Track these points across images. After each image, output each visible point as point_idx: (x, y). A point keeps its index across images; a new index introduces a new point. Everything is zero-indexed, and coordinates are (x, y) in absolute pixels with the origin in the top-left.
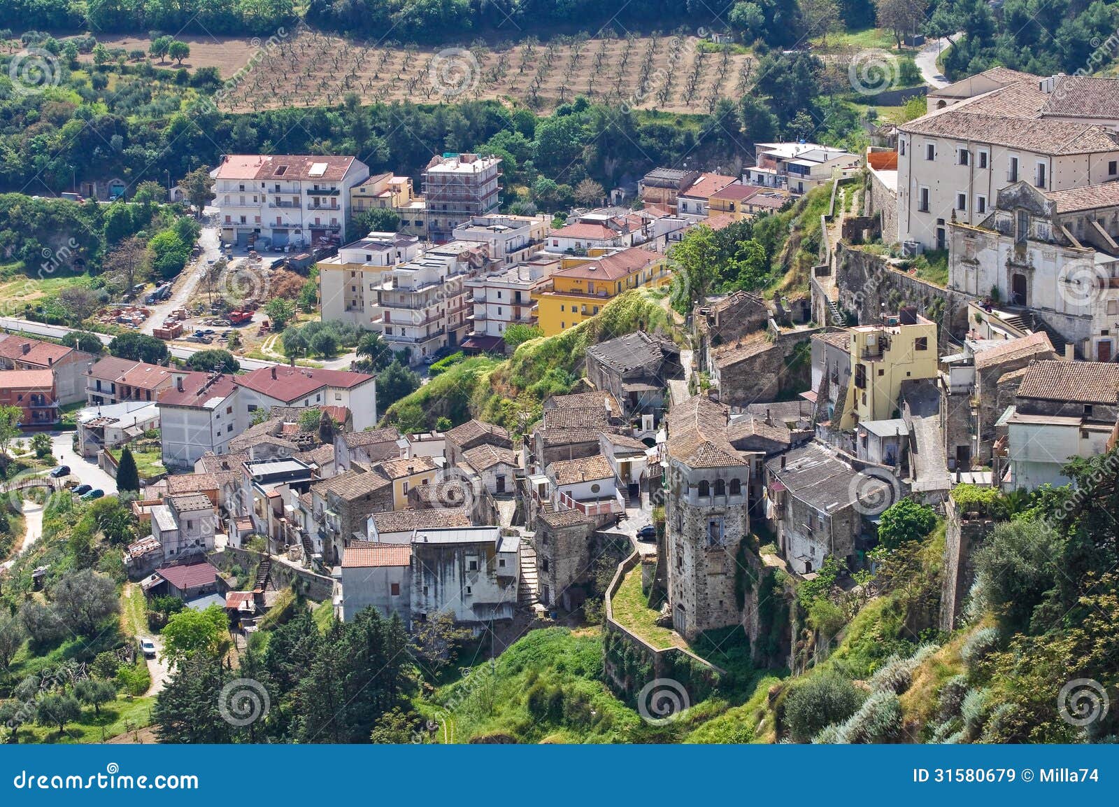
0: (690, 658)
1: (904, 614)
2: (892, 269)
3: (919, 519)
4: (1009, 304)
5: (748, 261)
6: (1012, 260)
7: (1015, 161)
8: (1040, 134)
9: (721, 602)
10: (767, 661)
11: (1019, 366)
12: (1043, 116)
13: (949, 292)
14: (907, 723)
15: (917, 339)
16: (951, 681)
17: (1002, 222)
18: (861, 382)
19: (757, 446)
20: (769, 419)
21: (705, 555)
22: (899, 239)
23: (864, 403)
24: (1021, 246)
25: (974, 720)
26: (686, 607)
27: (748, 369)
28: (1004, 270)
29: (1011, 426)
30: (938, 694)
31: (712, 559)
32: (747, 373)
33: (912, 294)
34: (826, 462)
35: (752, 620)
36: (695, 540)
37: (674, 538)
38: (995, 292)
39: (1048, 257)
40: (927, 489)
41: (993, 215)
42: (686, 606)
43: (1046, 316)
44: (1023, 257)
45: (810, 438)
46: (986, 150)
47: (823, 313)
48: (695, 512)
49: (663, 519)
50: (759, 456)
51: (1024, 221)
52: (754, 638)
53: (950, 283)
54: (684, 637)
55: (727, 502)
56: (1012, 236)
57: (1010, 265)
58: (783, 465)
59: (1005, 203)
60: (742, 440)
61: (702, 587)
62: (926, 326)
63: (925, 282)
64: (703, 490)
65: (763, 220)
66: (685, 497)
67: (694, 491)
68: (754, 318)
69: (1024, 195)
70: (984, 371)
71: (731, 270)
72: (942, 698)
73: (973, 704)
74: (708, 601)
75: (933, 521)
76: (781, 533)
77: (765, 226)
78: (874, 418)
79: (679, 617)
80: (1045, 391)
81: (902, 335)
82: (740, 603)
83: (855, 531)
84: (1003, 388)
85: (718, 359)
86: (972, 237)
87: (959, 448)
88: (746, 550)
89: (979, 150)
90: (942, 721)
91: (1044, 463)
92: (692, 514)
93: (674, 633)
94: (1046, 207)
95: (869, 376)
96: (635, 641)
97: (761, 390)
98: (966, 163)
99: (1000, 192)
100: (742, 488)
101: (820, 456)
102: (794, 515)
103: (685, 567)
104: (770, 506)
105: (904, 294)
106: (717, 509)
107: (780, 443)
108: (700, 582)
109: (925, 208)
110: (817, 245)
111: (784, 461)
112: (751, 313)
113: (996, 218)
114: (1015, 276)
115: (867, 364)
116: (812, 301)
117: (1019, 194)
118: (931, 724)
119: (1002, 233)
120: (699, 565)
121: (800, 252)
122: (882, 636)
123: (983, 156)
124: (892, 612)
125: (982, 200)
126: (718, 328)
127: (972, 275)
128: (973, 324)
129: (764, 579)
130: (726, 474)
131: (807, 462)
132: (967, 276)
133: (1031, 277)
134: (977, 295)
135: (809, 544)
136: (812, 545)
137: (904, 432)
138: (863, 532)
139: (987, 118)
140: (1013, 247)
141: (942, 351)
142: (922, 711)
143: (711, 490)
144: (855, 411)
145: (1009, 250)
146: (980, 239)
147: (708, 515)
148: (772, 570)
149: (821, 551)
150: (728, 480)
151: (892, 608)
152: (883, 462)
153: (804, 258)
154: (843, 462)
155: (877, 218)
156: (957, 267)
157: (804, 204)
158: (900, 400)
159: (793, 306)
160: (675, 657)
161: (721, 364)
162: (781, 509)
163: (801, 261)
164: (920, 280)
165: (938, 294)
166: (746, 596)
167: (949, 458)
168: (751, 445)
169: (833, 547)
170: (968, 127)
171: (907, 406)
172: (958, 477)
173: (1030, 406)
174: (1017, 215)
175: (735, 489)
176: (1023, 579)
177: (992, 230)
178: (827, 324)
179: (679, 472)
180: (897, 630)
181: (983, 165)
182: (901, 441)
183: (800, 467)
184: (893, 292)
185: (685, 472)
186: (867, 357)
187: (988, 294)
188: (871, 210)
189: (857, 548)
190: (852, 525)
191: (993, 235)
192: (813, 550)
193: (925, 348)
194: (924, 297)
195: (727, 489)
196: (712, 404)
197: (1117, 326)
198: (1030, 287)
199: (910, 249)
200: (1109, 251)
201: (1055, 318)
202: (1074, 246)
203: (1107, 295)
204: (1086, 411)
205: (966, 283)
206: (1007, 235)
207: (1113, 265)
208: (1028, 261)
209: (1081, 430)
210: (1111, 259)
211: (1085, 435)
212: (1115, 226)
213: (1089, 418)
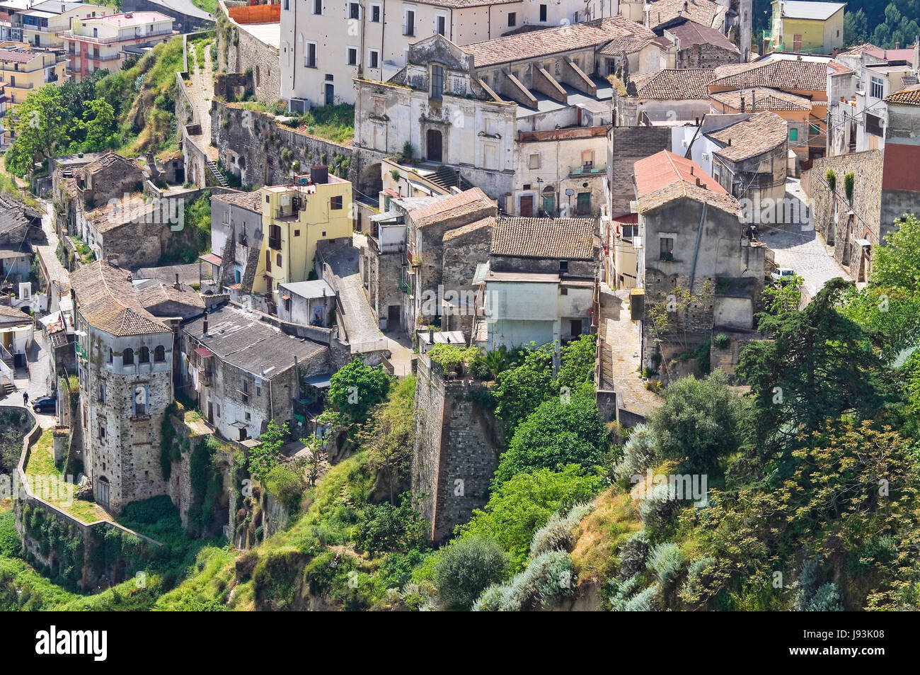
0: (120, 529)
1: (372, 478)
2: (282, 127)
3: (372, 381)
4: (423, 160)
5: (97, 120)
6: (427, 115)
7: (411, 14)
9: (147, 472)
10: (200, 530)
11: (461, 223)
13: (354, 149)
14: (584, 581)
15: (332, 199)
16: (629, 538)
17: (414, 77)
18: (275, 242)
19: (173, 311)
20: (178, 284)
21: (130, 424)
22: (282, 96)
23: (279, 264)
24: (436, 100)
25: (669, 575)
26: (110, 480)
27: (130, 232)
28: (417, 126)
29: (488, 284)
30: (617, 551)
31: (138, 429)
32: (129, 237)
33: (307, 151)
34: (250, 325)
35: (183, 490)
36: (120, 410)
37: (94, 409)
38: (408, 148)
39: (466, 112)
40: (367, 349)
41: (404, 70)
42: (110, 477)
43: (465, 172)
44: (438, 112)
45: (226, 302)
46: (379, 3)
47: (202, 173)
48: (120, 381)
49: (76, 389)
50: (175, 321)
51: (438, 75)
52: (185, 507)
54: (108, 510)
55: (151, 369)
56: (426, 91)
57: (424, 120)
58: (205, 330)
59: (418, 58)
60: (157, 305)
61: (127, 457)
62: (339, 186)
63: (322, 139)
64: (128, 360)
65: (106, 78)
66: (109, 366)
67: (118, 360)
68: (129, 179)
69: (439, 48)
70: (426, 230)
71: (78, 131)
72: (622, 555)
73: (664, 557)
74: (133, 472)
75: (386, 382)
76: (206, 401)
77: (109, 85)
78: (290, 280)
79: (101, 488)
80: (517, 248)
81: (317, 196)
82: (166, 474)
83: (294, 396)
84: (449, 246)
85: (97, 222)
86: (381, 93)
87: (391, 308)
88: (171, 419)
89: (370, 4)
90: (624, 578)
91: (519, 321)
92: (118, 383)
93: (97, 506)
94: (463, 62)
95: (284, 235)
96: (60, 516)
97: (144, 254)
98: (357, 17)
99: (412, 46)
100: (167, 355)
101: (242, 320)
102: (225, 381)
103: (108, 437)
104: (196, 373)
105: (298, 152)
106: (142, 377)
107: (195, 308)
108: (125, 452)
109: (312, 63)
110: (173, 103)
111: (206, 325)
112: (125, 175)
113: (408, 74)
114: (430, 132)
115: (283, 226)
116: (186, 160)
117: (434, 48)
118: (612, 581)
119: (414, 88)
120: (124, 434)
121: (154, 110)
122: (352, 500)
123: (376, 9)
124: (360, 476)
125: (375, 54)
126: (91, 192)
127: (381, 131)
128: (388, 181)
129: (196, 447)
130: (150, 342)
131: (229, 327)
132: (375, 132)
133: (447, 133)
134: (386, 153)
135: (244, 409)
136: (248, 411)
137: (330, 293)
138: (302, 396)
140: (427, 102)
142: (600, 568)
143: (136, 358)
144: (268, 274)
145: (423, 106)
146: (390, 95)
147: (132, 383)
148: (203, 438)
149: (258, 418)
150: (152, 347)
151: (358, 472)
152: (311, 324)
153: (160, 116)
154: (269, 326)
155: (249, 74)
156: (363, 125)
157: (151, 62)
158: (317, 260)
159: (165, 166)
160: (105, 531)
161: (102, 228)
162: (209, 374)
163: (157, 119)
165: (338, 152)
166: (174, 466)
167: (380, 319)
168: (166, 311)
169: (272, 412)
171: (328, 266)
172: (431, 337)
173: (503, 264)
174: (430, 70)
175: (160, 357)
176: (703, 434)
177: (403, 85)
178: (207, 184)
179: (100, 341)
180: (367, 494)
181: (376, 19)
182: (328, 302)
183: (223, 332)
184: (284, 150)
185: (110, 341)
186: (281, 217)
187: (401, 151)
188: (238, 66)
189: (296, 412)
190: (290, 390)
191: (405, 91)
192: (248, 416)
193: (340, 207)
194: (322, 155)
195: (152, 356)
196: (113, 270)
197: (539, 180)
198: (447, 142)
199: (298, 105)
200: (528, 104)
201: (473, 173)
202: (494, 100)
203: (530, 148)
204: (563, 267)
205: (375, 139)
206: (420, 90)
207: (533, 118)
208: (444, 117)
209: (560, 286)
210: (531, 113)
211: (564, 291)
212: (530, 79)
213: (565, 274)
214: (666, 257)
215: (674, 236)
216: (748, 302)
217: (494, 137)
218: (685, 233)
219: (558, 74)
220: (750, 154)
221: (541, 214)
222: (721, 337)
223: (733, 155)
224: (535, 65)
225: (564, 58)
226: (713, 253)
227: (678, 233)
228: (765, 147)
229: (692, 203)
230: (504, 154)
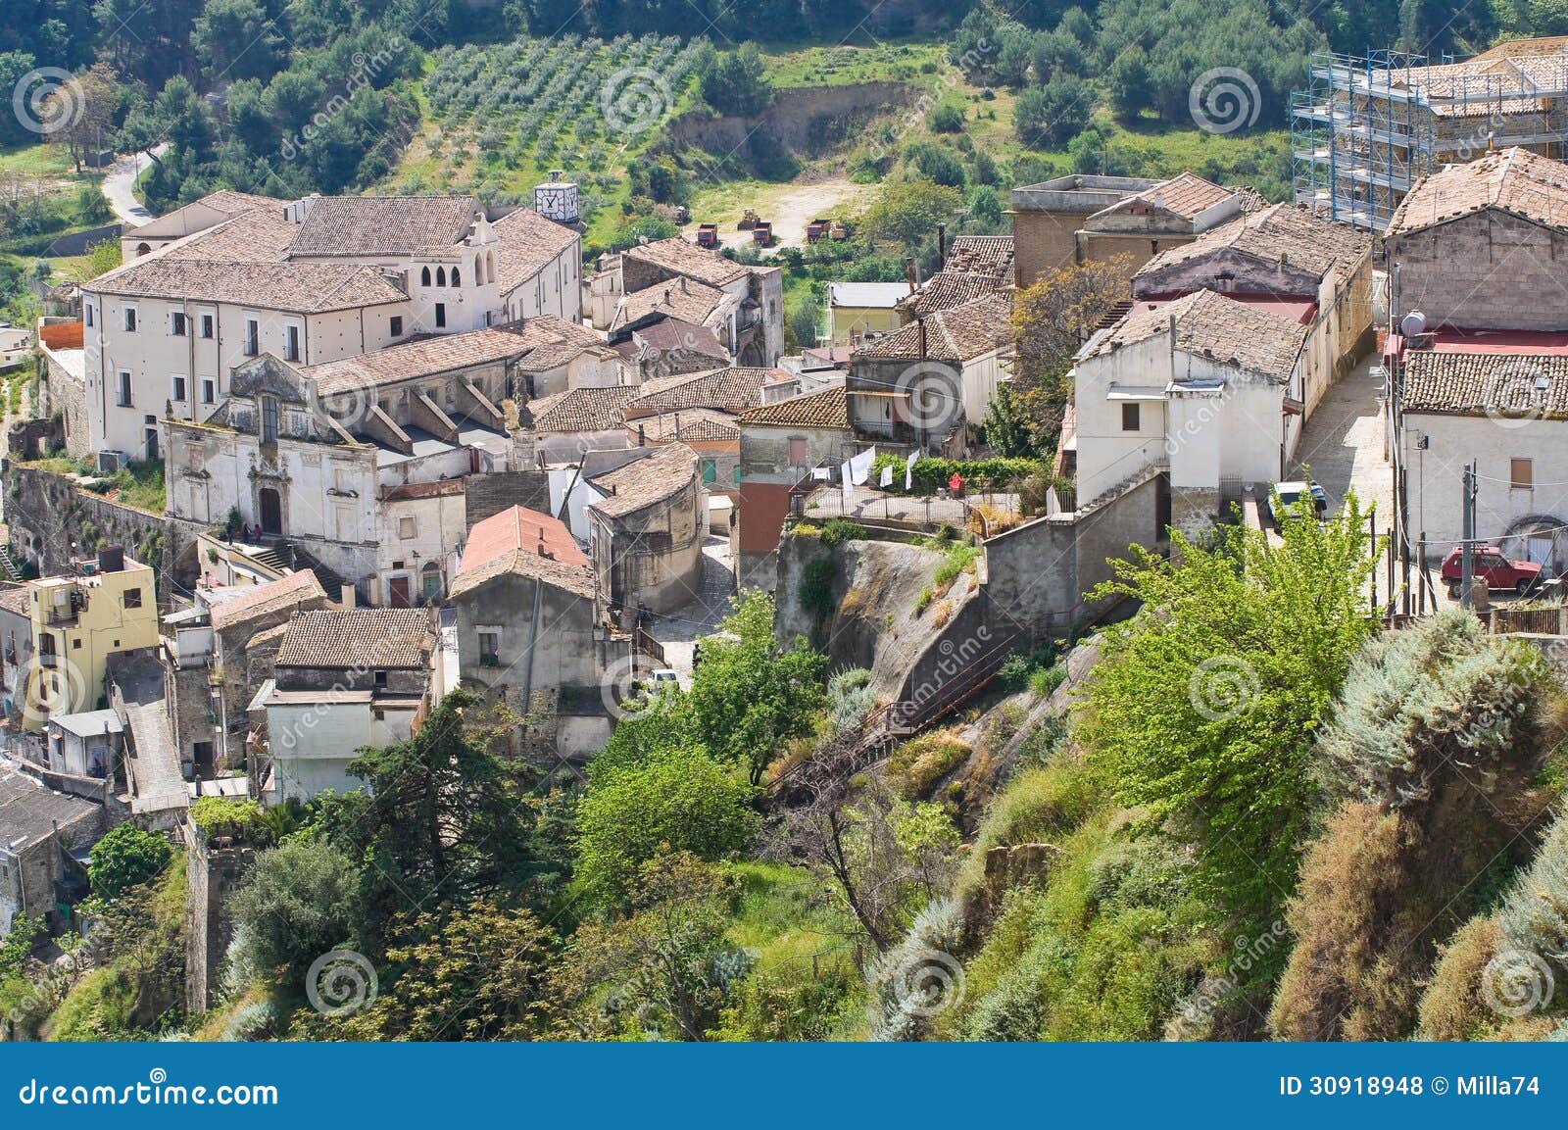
1: (135, 991)
2: (85, 493)
3: (146, 853)
6: (258, 469)
7: (254, 325)
8: (288, 283)
11: (276, 621)
12: (291, 258)
13: (169, 520)
15: (126, 593)
17: (240, 414)
22: (91, 448)
24: (268, 446)
28: (246, 484)
29: (270, 710)
33: (114, 526)
39: (308, 461)
40: (155, 808)
41: (226, 405)
43: (311, 546)
44: (273, 464)
46: (211, 312)
51: (271, 412)
53: (169, 507)
56: (255, 434)
57: (254, 475)
59: (242, 387)
62: (138, 573)
63: (133, 508)
69: (270, 373)
70: (227, 633)
75: (167, 854)
80: (315, 656)
81: (105, 589)
83: (55, 876)
84: (254, 655)
86: (198, 439)
87: (196, 746)
89: (199, 313)
91: (322, 760)
94: (302, 389)
95: (59, 648)
98: (183, 333)
99: (234, 370)
105: (103, 527)
109: (127, 401)
113: (231, 409)
114: (264, 493)
115: (58, 634)
117: (263, 372)
119: (240, 430)
122: (106, 1025)
123: (208, 320)
124: (117, 990)
125: (209, 384)
127: (200, 493)
128: (206, 565)
132: (193, 495)
133: (286, 491)
134: (209, 523)
137: (116, 727)
138: (67, 877)
139: (210, 264)
140: (257, 450)
141: (164, 604)
145: (253, 455)
146: (208, 441)
149: (8, 908)
151: (116, 984)
152: (89, 773)
154: (30, 778)
155: (59, 420)
156: (177, 484)
158: (106, 681)
164: (124, 506)
165: (152, 525)
167: (183, 762)
169: (25, 901)
170: (183, 280)
171: (118, 690)
172: (199, 788)
173: (296, 679)
174: (260, 403)
176: (303, 930)
177: (226, 426)
180: (127, 1014)
181: (208, 334)
182: (113, 741)
184: (87, 525)
186: (55, 622)
187: (226, 520)
188: (49, 408)
189: (59, 901)
190: (50, 868)
191: (227, 434)
193: (138, 604)
194: (133, 530)
197: (416, 555)
198: (287, 506)
199: (108, 462)
200: (398, 446)
201: (324, 548)
202: (346, 443)
203: (399, 509)
204: (380, 682)
205: (193, 505)
206: (247, 433)
207: (405, 466)
208: (280, 469)
209: (373, 708)
210: (399, 458)
211: (380, 716)
212: (406, 410)
213: (383, 690)
214: (490, 660)
215: (497, 630)
216: (605, 721)
217: (349, 495)
218: (512, 625)
219: (449, 400)
220: (636, 505)
221: (420, 603)
222: (563, 773)
223: (614, 508)
224: (412, 389)
225: (457, 378)
226: (554, 652)
227: (503, 625)
228: (658, 494)
229: (521, 581)
230: (364, 520)
